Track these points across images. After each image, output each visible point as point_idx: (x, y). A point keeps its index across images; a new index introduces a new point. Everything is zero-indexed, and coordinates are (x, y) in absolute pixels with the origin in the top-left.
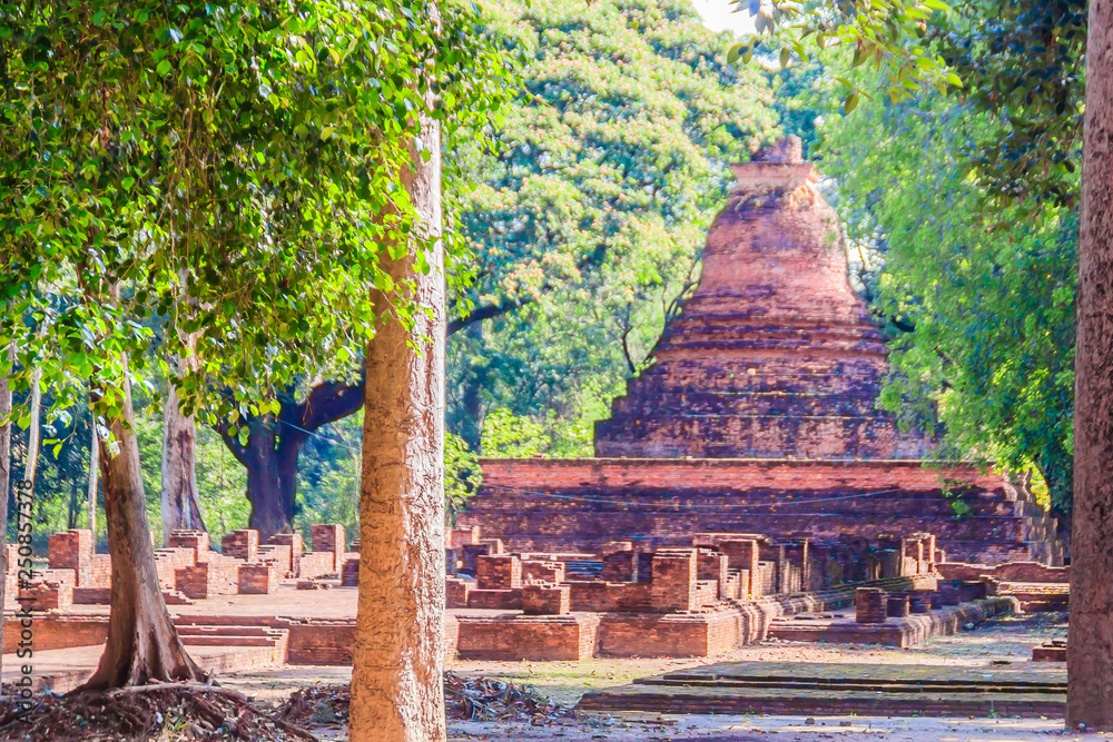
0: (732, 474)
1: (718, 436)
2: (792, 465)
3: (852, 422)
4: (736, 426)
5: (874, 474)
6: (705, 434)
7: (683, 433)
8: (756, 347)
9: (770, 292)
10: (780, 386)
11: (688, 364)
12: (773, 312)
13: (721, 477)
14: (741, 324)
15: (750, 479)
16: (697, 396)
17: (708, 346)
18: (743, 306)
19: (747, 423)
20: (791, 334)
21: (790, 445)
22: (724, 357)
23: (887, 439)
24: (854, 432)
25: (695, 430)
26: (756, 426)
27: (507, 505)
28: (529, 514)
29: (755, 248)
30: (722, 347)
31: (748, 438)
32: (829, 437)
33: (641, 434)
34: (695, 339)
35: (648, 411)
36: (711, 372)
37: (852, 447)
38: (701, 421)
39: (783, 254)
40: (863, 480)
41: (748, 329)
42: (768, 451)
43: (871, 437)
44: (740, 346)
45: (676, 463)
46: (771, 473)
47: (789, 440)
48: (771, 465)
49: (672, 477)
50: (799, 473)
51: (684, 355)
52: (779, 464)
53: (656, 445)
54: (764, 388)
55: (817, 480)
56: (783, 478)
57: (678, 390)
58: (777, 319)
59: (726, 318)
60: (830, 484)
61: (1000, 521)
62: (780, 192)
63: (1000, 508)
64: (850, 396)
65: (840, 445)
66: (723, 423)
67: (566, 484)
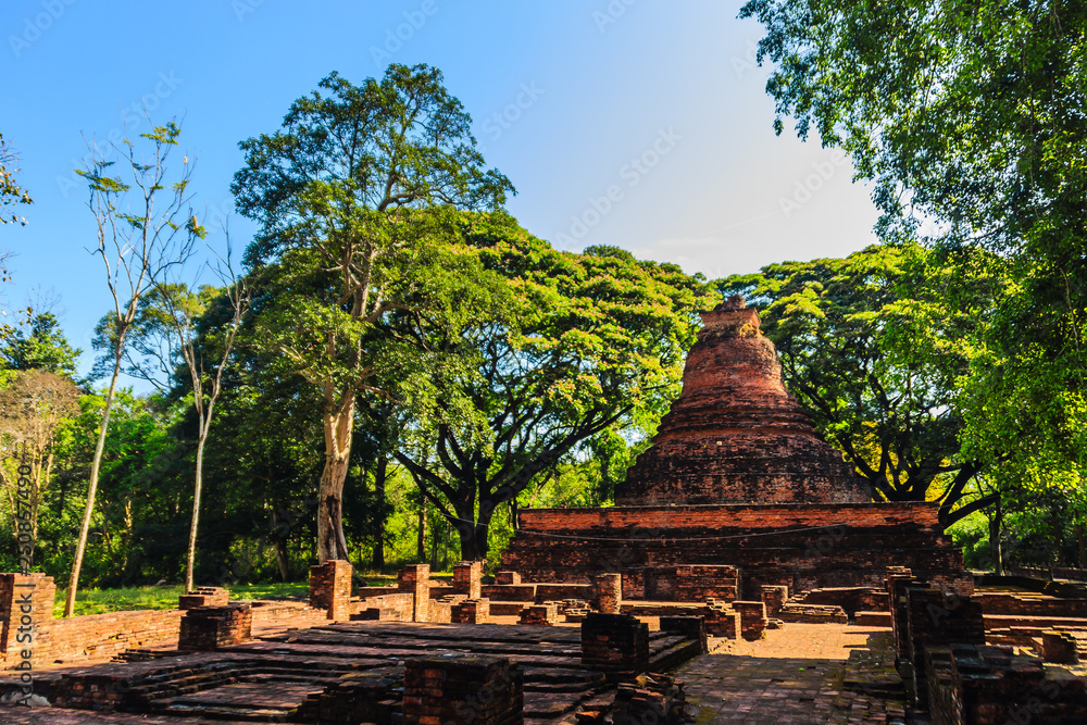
0: (707, 516)
1: (696, 490)
2: (755, 508)
3: (797, 477)
4: (710, 481)
5: (823, 515)
6: (687, 489)
7: (671, 488)
8: (722, 428)
9: (730, 390)
10: (741, 452)
11: (673, 442)
12: (733, 404)
13: (699, 519)
14: (710, 413)
15: (721, 520)
16: (679, 462)
17: (687, 429)
18: (712, 401)
19: (717, 479)
20: (748, 417)
21: (752, 494)
22: (699, 436)
23: (826, 490)
24: (801, 483)
25: (679, 486)
26: (724, 481)
27: (538, 544)
28: (553, 550)
29: (718, 362)
30: (698, 429)
31: (720, 490)
32: (782, 488)
33: (642, 491)
34: (677, 426)
35: (647, 475)
36: (691, 445)
37: (800, 495)
38: (683, 479)
39: (737, 366)
40: (814, 519)
41: (716, 416)
42: (735, 500)
43: (814, 488)
44: (710, 427)
45: (663, 509)
46: (738, 515)
47: (750, 491)
48: (738, 509)
49: (661, 520)
50: (760, 515)
51: (672, 437)
52: (744, 508)
53: (652, 499)
54: (729, 453)
55: (775, 520)
56: (748, 518)
57: (667, 459)
58: (736, 407)
59: (699, 410)
60: (787, 524)
61: (942, 552)
62: (733, 328)
63: (939, 542)
64: (795, 458)
65: (790, 494)
66: (700, 479)
67: (581, 527)
